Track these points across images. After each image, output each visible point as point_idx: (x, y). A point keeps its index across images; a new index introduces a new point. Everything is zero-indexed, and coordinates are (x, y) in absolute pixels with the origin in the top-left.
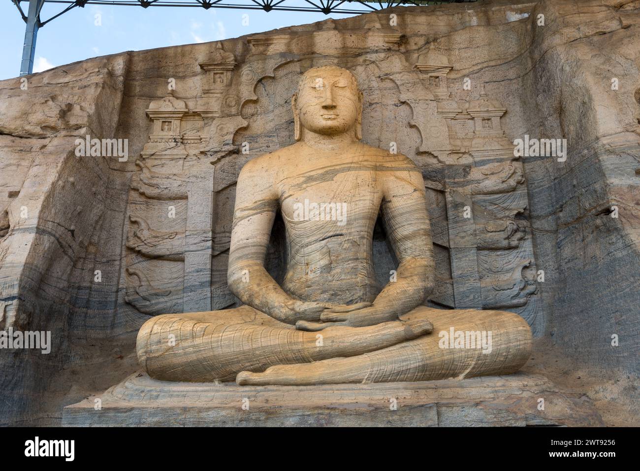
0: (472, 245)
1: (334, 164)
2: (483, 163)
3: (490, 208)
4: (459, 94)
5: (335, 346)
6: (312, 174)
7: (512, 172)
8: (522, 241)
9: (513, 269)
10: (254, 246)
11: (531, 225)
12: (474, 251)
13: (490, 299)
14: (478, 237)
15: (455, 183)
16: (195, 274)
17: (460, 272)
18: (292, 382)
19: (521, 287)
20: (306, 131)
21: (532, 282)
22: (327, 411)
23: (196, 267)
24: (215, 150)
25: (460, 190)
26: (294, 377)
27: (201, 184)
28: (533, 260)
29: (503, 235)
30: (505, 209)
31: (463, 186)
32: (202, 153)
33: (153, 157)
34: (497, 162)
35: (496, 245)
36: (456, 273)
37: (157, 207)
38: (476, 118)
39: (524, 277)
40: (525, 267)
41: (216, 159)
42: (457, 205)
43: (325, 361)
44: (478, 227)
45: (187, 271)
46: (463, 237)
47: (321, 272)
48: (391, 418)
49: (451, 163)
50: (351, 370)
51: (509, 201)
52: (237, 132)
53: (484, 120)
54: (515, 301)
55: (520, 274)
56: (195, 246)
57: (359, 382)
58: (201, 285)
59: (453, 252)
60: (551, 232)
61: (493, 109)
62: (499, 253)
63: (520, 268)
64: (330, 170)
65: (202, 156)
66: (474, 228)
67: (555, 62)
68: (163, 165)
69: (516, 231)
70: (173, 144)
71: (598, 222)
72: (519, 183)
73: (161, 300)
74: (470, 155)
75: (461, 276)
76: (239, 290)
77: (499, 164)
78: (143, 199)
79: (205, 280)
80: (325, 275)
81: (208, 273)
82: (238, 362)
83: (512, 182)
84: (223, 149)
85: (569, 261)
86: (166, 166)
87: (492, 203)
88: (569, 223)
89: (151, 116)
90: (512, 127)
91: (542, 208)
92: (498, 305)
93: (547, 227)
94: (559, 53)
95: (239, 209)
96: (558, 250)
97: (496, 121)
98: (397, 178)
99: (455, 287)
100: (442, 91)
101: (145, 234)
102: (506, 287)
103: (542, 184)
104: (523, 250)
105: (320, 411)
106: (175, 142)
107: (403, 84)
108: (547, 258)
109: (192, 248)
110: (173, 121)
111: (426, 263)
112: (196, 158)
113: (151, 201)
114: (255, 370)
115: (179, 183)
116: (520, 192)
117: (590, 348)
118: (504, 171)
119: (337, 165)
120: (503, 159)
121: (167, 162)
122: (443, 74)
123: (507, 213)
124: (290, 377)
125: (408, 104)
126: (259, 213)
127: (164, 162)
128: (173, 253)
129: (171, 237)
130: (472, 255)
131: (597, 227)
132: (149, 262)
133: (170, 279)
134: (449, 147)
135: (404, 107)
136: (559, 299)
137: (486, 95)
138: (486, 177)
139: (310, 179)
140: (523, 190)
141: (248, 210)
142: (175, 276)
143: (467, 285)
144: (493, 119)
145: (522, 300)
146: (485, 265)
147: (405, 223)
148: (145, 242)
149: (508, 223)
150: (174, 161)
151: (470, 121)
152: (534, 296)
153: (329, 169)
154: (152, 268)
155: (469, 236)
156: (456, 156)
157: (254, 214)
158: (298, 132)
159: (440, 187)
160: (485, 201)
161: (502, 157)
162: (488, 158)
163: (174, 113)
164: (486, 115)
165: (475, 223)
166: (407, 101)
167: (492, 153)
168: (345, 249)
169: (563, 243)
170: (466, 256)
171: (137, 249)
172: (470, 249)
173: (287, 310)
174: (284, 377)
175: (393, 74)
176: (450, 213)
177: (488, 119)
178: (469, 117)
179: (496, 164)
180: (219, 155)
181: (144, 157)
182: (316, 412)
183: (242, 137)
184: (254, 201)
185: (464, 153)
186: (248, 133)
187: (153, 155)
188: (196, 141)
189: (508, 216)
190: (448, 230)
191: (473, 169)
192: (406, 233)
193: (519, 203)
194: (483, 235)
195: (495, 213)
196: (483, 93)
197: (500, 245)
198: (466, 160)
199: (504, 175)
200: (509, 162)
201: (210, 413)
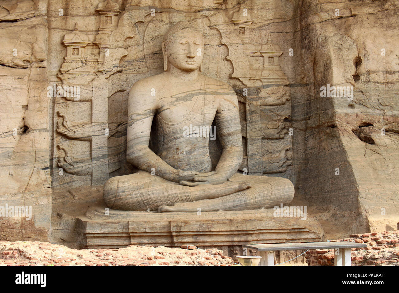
0: (259, 136)
1: (191, 90)
2: (268, 86)
3: (270, 114)
4: (255, 39)
5: (206, 194)
6: (179, 96)
7: (284, 93)
8: (286, 135)
9: (280, 151)
10: (145, 137)
11: (292, 125)
12: (260, 140)
13: (267, 168)
14: (263, 132)
15: (251, 98)
16: (98, 150)
17: (252, 152)
18: (187, 211)
19: (284, 161)
20: (172, 66)
21: (290, 159)
22: (211, 222)
23: (99, 146)
24: (108, 70)
25: (254, 103)
26: (188, 208)
27: (100, 92)
28: (291, 146)
29: (276, 131)
30: (278, 115)
31: (256, 101)
32: (99, 71)
33: (68, 72)
34: (276, 86)
35: (272, 137)
36: (250, 153)
37: (72, 106)
38: (265, 57)
39: (286, 156)
40: (287, 150)
41: (109, 76)
42: (252, 112)
43: (201, 201)
44: (263, 126)
45: (94, 148)
46: (254, 132)
47: (187, 154)
48: (238, 225)
49: (250, 86)
50: (214, 205)
51: (281, 110)
52: (121, 58)
53: (269, 58)
54: (280, 170)
55: (284, 154)
56: (98, 132)
57: (217, 210)
58: (102, 157)
59: (249, 141)
60: (302, 130)
61: (276, 52)
62: (273, 141)
63: (285, 150)
64: (190, 94)
65: (99, 74)
66: (260, 127)
67: (314, 34)
68: (74, 78)
69: (283, 129)
70: (81, 65)
71: (328, 131)
72: (287, 100)
73: (80, 165)
74: (261, 81)
75: (253, 155)
76: (140, 162)
77: (276, 87)
78: (63, 101)
79: (104, 153)
80: (188, 155)
81: (106, 149)
82: (161, 201)
83: (284, 100)
84: (113, 70)
85: (311, 149)
86: (76, 79)
87: (271, 111)
88: (313, 128)
89: (66, 44)
90: (285, 63)
91: (298, 116)
92: (271, 171)
93: (300, 127)
94: (317, 29)
95: (135, 114)
96: (306, 142)
97: (276, 59)
98: (225, 99)
99: (249, 161)
100: (246, 37)
101: (68, 124)
102: (276, 162)
103: (300, 101)
104: (286, 140)
105: (208, 222)
106: (82, 63)
107: (224, 33)
108: (299, 145)
109: (97, 133)
110: (79, 48)
111: (239, 149)
112: (94, 74)
113: (68, 102)
114: (170, 205)
115: (87, 91)
116: (287, 105)
117: (318, 195)
118: (280, 92)
119: (193, 91)
120: (279, 84)
121: (77, 76)
122: (247, 26)
123: (279, 118)
124: (186, 208)
125: (226, 46)
126: (148, 117)
127: (74, 76)
128: (85, 136)
129: (83, 126)
130: (259, 142)
131: (327, 134)
132: (70, 141)
133: (82, 152)
134: (249, 76)
135: (223, 47)
136: (304, 169)
137: (272, 41)
138: (269, 95)
139: (179, 99)
140: (288, 105)
141: (141, 115)
142: (85, 150)
143: (255, 160)
144: (274, 57)
145: (284, 169)
146: (265, 148)
147: (229, 126)
148: (69, 129)
149: (279, 124)
150: (81, 76)
151: (262, 58)
152: (290, 166)
153: (188, 93)
154: (71, 145)
155: (257, 131)
156: (253, 81)
157: (145, 118)
158: (167, 66)
159: (242, 100)
160: (267, 110)
161: (279, 83)
162: (270, 83)
163: (81, 43)
164: (271, 55)
165: (261, 123)
166: (226, 44)
167: (273, 81)
168: (199, 141)
169: (309, 138)
170: (256, 143)
171: (64, 134)
172: (258, 139)
173: (175, 175)
174: (184, 208)
175: (219, 25)
176: (248, 117)
177: (272, 58)
178: (260, 55)
179: (275, 87)
180: (110, 73)
181: (62, 72)
182: (206, 222)
183: (123, 61)
184: (144, 110)
185: (257, 80)
186: (127, 58)
187: (68, 71)
188: (95, 63)
189: (279, 120)
190: (246, 127)
191: (262, 90)
192: (229, 132)
193: (286, 112)
194: (265, 131)
195: (272, 117)
196: (270, 40)
197: (274, 137)
198: (258, 84)
199: (279, 95)
200: (282, 87)
201: (157, 224)
